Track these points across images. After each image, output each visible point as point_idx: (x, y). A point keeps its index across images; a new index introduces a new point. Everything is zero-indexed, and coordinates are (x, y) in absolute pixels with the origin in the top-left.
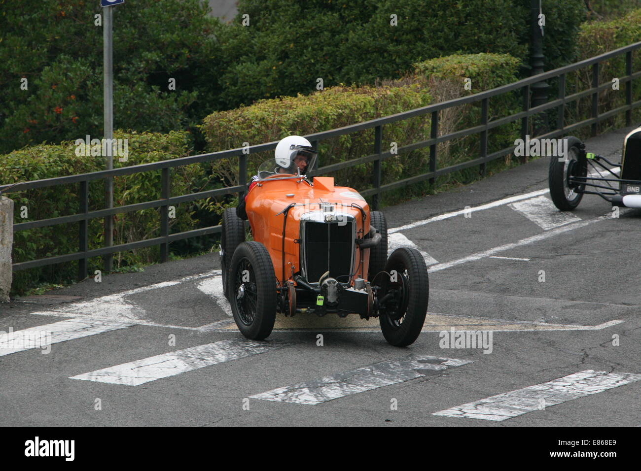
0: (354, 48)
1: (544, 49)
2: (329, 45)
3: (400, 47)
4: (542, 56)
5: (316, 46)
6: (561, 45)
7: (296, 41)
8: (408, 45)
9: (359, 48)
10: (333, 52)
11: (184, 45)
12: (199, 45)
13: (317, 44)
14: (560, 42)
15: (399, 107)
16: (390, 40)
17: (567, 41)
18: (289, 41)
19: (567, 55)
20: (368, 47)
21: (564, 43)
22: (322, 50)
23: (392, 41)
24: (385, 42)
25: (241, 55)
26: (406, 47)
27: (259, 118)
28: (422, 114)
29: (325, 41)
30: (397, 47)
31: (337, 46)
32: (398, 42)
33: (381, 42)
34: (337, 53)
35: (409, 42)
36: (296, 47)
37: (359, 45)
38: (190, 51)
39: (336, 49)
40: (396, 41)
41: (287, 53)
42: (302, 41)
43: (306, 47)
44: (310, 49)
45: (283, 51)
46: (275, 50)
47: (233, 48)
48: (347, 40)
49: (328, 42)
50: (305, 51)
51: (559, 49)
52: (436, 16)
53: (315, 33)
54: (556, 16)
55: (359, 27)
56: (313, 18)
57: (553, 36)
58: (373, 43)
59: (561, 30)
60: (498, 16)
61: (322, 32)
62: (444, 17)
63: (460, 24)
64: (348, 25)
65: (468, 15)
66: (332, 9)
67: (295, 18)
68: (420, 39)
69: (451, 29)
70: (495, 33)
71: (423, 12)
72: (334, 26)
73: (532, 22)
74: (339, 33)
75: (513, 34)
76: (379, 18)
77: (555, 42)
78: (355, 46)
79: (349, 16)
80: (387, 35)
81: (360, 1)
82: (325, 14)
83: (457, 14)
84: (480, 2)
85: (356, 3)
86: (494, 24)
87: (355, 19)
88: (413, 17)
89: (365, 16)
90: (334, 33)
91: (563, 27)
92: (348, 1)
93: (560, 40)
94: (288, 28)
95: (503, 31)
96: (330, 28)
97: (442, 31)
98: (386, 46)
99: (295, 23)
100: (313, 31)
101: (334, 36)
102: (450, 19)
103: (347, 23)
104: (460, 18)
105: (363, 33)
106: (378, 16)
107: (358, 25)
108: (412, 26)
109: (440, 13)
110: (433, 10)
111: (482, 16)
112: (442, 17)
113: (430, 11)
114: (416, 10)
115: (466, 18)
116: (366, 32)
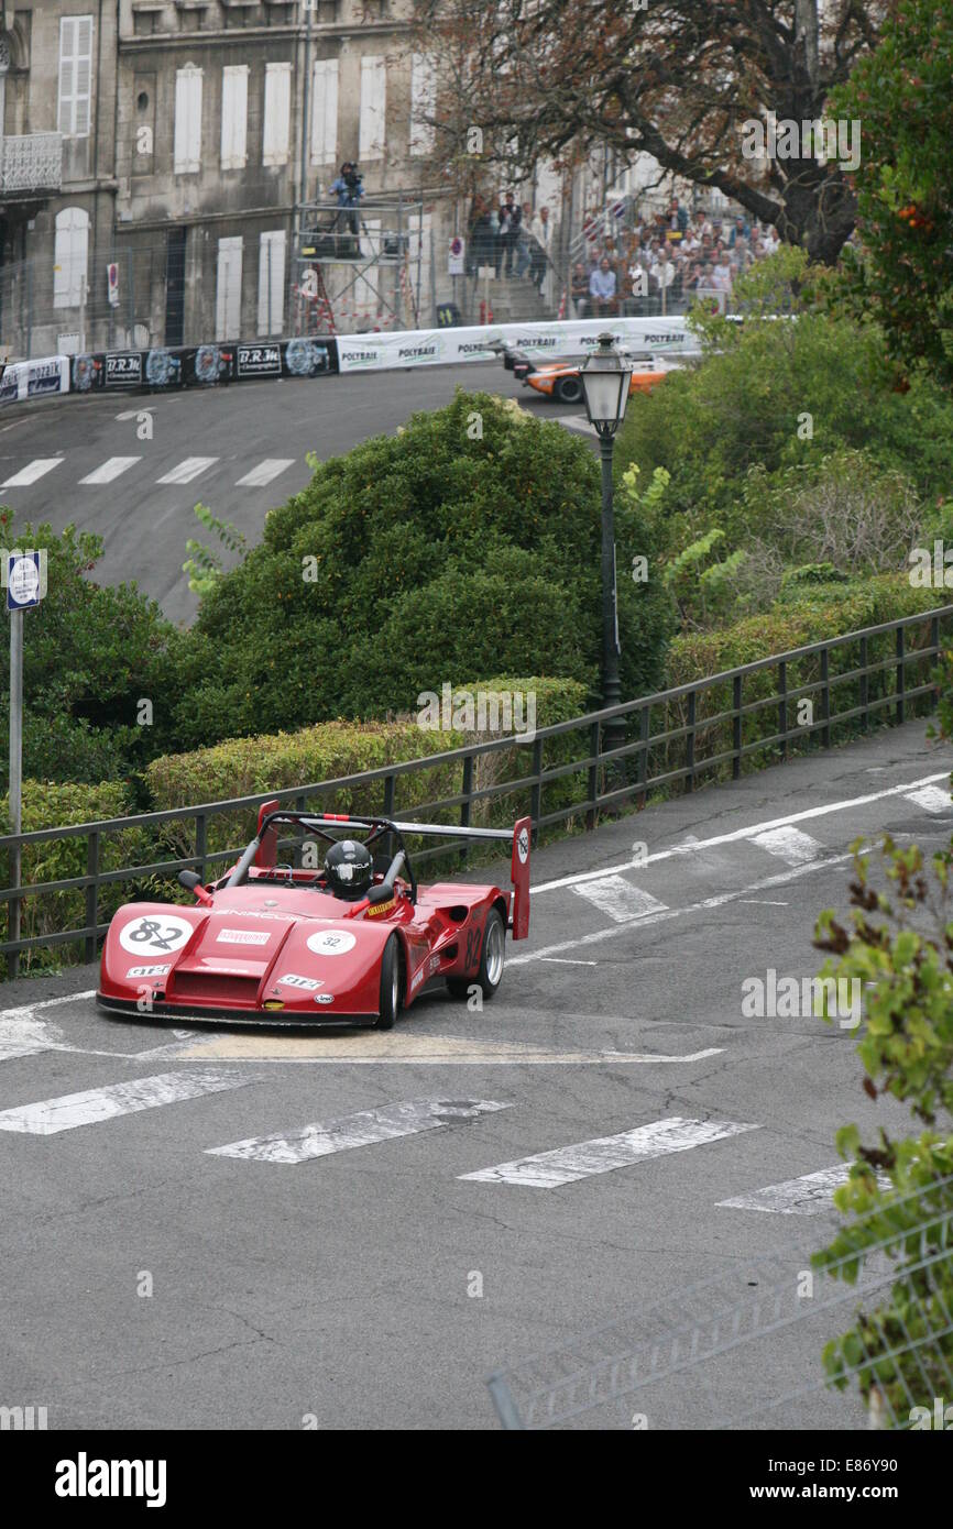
1: (620, 672)
2: (324, 663)
3: (422, 667)
4: (618, 681)
5: (306, 666)
6: (644, 666)
7: (278, 658)
8: (432, 665)
9: (365, 668)
10: (330, 673)
11: (123, 662)
12: (145, 663)
13: (307, 662)
14: (643, 663)
15: (419, 751)
17: (652, 661)
18: (269, 658)
19: (652, 681)
20: (378, 667)
21: (648, 664)
22: (314, 670)
23: (411, 659)
24: (401, 661)
25: (202, 677)
26: (430, 668)
28: (450, 760)
29: (318, 658)
31: (334, 665)
32: (420, 660)
33: (397, 660)
35: (434, 661)
36: (278, 665)
37: (365, 664)
38: (132, 671)
39: (333, 669)
41: (265, 675)
42: (287, 658)
43: (292, 666)
44: (297, 669)
45: (260, 672)
46: (250, 669)
47: (192, 667)
48: (349, 657)
49: (322, 660)
50: (290, 672)
51: (641, 672)
52: (471, 624)
53: (305, 647)
54: (637, 627)
55: (366, 640)
56: (302, 626)
57: (633, 655)
58: (384, 662)
59: (644, 645)
60: (559, 626)
61: (314, 646)
62: (483, 626)
63: (505, 636)
64: (351, 637)
65: (517, 623)
66: (328, 613)
67: (279, 626)
68: (450, 657)
69: (492, 644)
70: (553, 649)
71: (454, 620)
72: (330, 638)
73: (604, 633)
74: (338, 647)
75: (579, 651)
76: (393, 627)
77: (637, 662)
78: (360, 665)
79: (352, 624)
80: (404, 650)
81: (367, 604)
82: (319, 621)
83: (501, 621)
84: (532, 607)
85: (362, 605)
86: (552, 637)
87: (360, 629)
88: (440, 625)
89: (374, 624)
90: (330, 647)
91: (647, 641)
92: (351, 604)
93: (642, 660)
94: (267, 640)
95: (565, 647)
96: (325, 640)
97: (480, 645)
98: (402, 665)
99: (277, 632)
100: (301, 645)
101: (330, 651)
102: (491, 630)
103: (349, 634)
104: (505, 628)
105: (371, 648)
106: (392, 624)
107: (363, 636)
108: (438, 638)
109: (478, 621)
110: (468, 617)
111: (535, 625)
112: (480, 627)
113: (464, 618)
114: (444, 616)
115: (513, 628)
116: (375, 646)
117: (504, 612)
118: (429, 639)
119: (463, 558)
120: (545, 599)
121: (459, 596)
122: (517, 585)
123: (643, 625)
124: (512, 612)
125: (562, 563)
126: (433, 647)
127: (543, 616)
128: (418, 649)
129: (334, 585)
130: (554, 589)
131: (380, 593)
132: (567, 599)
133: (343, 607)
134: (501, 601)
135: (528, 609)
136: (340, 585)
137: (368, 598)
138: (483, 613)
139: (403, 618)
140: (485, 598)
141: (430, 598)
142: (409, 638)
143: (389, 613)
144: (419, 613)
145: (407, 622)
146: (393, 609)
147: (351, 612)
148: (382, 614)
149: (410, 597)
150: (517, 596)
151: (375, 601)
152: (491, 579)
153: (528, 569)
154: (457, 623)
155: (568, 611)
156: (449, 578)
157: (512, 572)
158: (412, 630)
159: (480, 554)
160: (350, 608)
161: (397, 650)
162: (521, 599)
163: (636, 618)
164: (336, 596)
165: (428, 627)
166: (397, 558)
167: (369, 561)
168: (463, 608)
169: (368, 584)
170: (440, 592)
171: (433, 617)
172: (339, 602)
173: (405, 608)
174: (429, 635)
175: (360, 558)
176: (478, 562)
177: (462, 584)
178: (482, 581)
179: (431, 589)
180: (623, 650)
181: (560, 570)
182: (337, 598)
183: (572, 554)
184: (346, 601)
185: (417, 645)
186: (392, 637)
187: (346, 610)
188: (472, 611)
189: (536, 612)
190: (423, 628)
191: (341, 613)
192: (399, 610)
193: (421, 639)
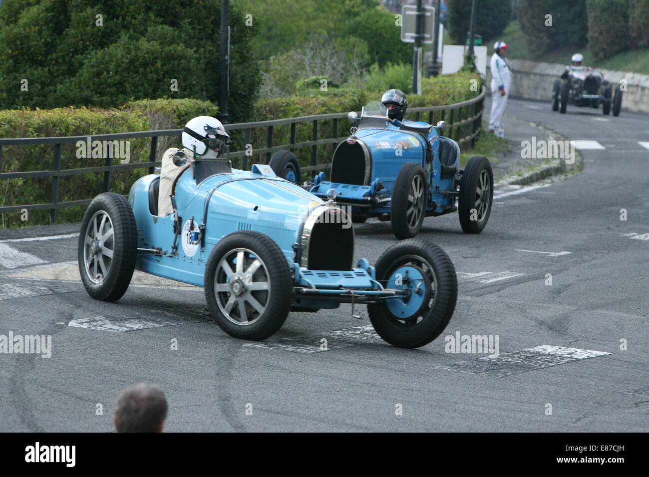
0: (62, 98)
1: (228, 110)
2: (38, 95)
3: (104, 98)
4: (227, 115)
6: (243, 107)
7: (8, 92)
8: (111, 97)
9: (66, 99)
10: (42, 101)
14: (242, 105)
16: (94, 92)
17: (248, 105)
19: (246, 118)
20: (75, 98)
21: (245, 106)
22: (32, 100)
23: (96, 93)
24: (90, 94)
26: (109, 99)
29: (35, 91)
30: (101, 99)
31: (45, 96)
32: (102, 94)
33: (87, 93)
35: (112, 94)
36: (9, 96)
37: (66, 95)
39: (44, 99)
40: (100, 93)
42: (14, 90)
43: (18, 96)
48: (55, 91)
49: (37, 93)
50: (17, 100)
51: (241, 110)
52: (137, 72)
54: (240, 81)
55: (67, 80)
56: (25, 71)
57: (235, 99)
58: (79, 94)
59: (243, 93)
60: (192, 76)
62: (145, 75)
63: (158, 80)
64: (56, 79)
65: (166, 73)
66: (42, 64)
67: (9, 72)
68: (122, 92)
69: (150, 85)
70: (189, 90)
71: (126, 69)
72: (43, 79)
74: (48, 85)
75: (205, 93)
76: (85, 73)
77: (238, 104)
78: (63, 96)
79: (57, 71)
80: (92, 87)
81: (67, 59)
82: (35, 68)
83: (156, 71)
84: (176, 63)
85: (64, 59)
86: (188, 82)
87: (63, 74)
88: (116, 72)
89: (72, 71)
90: (43, 85)
91: (245, 92)
92: (57, 58)
93: (242, 103)
95: (196, 89)
97: (142, 85)
98: (91, 96)
99: (7, 75)
101: (43, 88)
102: (150, 76)
103: (55, 77)
104: (158, 75)
105: (71, 85)
106: (85, 71)
107: (65, 78)
108: (115, 80)
109: (141, 70)
110: (135, 67)
111: (178, 74)
112: (142, 73)
113: (132, 68)
114: (119, 66)
115: (164, 75)
116: (73, 84)
117: (159, 65)
118: (110, 80)
119: (131, 31)
120: (185, 58)
121: (129, 54)
122: (167, 48)
123: (243, 81)
124: (163, 65)
125: (193, 38)
126: (114, 85)
127: (183, 69)
128: (101, 87)
129: (46, 46)
130: (190, 52)
131: (76, 52)
132: (198, 60)
133: (52, 60)
134: (156, 58)
135: (174, 64)
136: (50, 47)
137: (68, 55)
138: (145, 65)
139: (92, 66)
140: (146, 55)
141: (110, 55)
142: (96, 80)
143: (81, 64)
144: (103, 64)
145: (95, 70)
146: (86, 61)
147: (57, 63)
148: (77, 65)
149: (95, 56)
150: (167, 56)
151: (73, 56)
152: (151, 43)
153: (173, 38)
154: (127, 69)
155: (199, 67)
156: (123, 42)
157: (164, 41)
158: (98, 74)
159: (142, 29)
160: (56, 61)
161: (88, 87)
162: (169, 57)
163: (239, 76)
164: (48, 53)
165: (108, 73)
167: (70, 31)
168: (132, 62)
169: (69, 45)
170: (117, 50)
171: (112, 66)
172: (49, 57)
173: (94, 61)
174: (109, 77)
175: (63, 30)
176: (141, 34)
177: (132, 47)
178: (145, 45)
179: (111, 49)
180: (231, 96)
181: (193, 42)
182: (48, 55)
183: (199, 33)
184: (54, 56)
185: (101, 84)
186: (84, 79)
187: (53, 62)
188: (138, 63)
189: (179, 65)
190: (105, 73)
191: (50, 64)
192: (89, 62)
193: (104, 81)
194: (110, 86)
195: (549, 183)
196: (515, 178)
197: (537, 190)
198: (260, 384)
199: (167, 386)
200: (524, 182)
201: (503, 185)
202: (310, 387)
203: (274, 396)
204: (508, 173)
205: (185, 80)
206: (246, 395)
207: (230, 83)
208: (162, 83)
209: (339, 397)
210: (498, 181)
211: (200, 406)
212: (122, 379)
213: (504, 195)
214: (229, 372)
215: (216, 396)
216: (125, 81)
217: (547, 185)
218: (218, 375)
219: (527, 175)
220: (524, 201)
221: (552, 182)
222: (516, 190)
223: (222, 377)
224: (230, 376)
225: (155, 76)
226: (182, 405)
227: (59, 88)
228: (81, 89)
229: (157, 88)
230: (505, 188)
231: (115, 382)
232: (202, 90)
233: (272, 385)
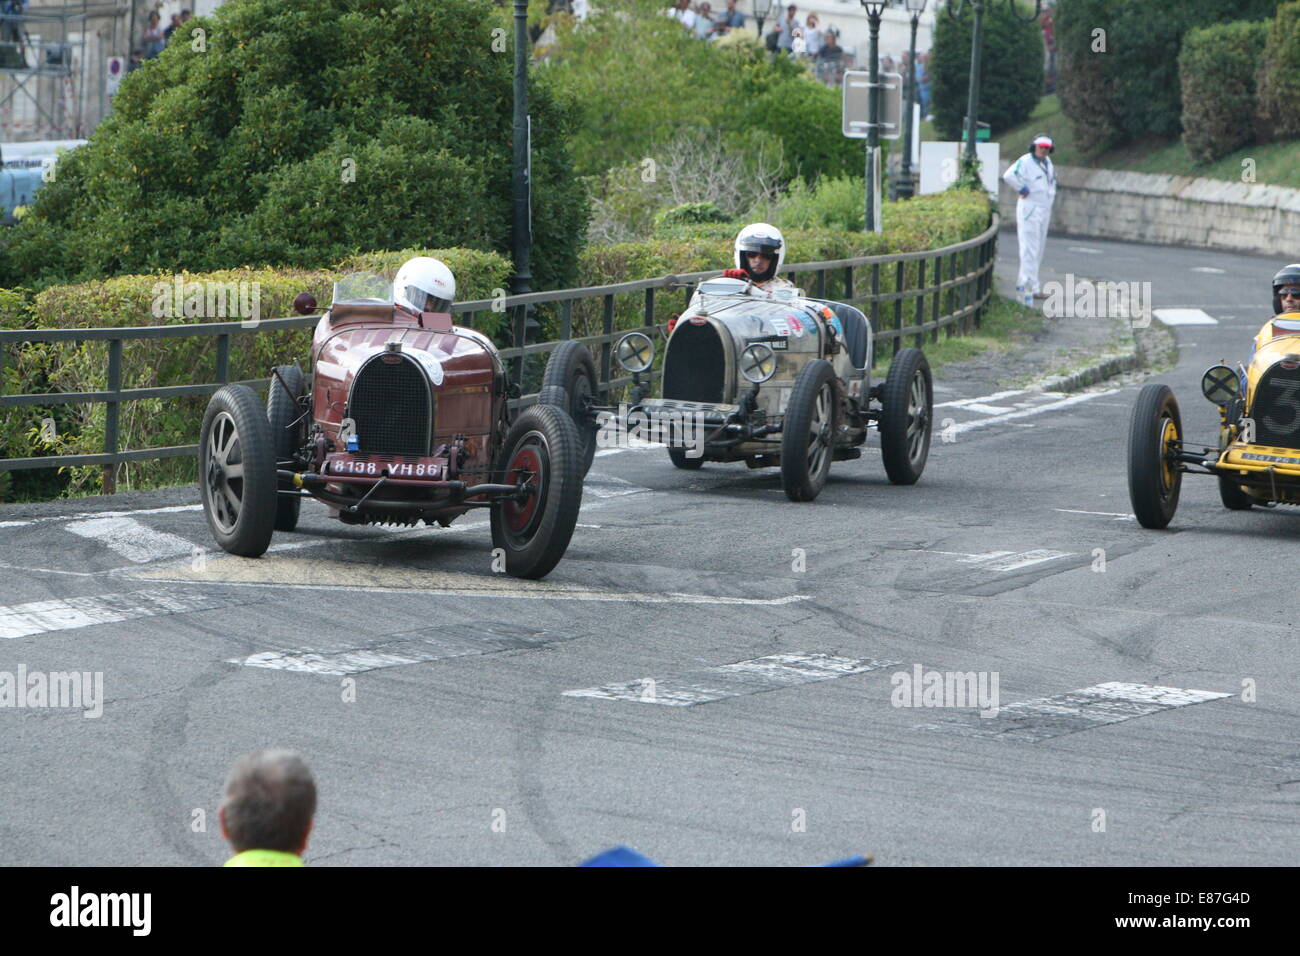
0: (231, 252)
1: (531, 267)
2: (188, 248)
3: (306, 250)
4: (527, 275)
6: (557, 262)
7: (134, 241)
8: (319, 248)
9: (238, 252)
10: (194, 259)
13: (167, 247)
14: (556, 257)
16: (288, 240)
17: (566, 257)
18: (122, 241)
20: (254, 251)
21: (561, 260)
22: (176, 256)
23: (292, 242)
24: (281, 243)
26: (316, 251)
27: (130, 295)
29: (181, 241)
30: (300, 251)
31: (200, 249)
32: (303, 244)
33: (275, 242)
34: (201, 261)
35: (321, 244)
36: (134, 250)
37: (238, 247)
39: (198, 254)
40: (298, 241)
41: (117, 262)
42: (144, 241)
43: (151, 251)
46: (98, 257)
47: (29, 254)
48: (218, 240)
49: (186, 244)
50: (148, 256)
51: (554, 267)
52: (364, 202)
53: (167, 229)
54: (551, 215)
55: (239, 220)
56: (162, 205)
57: (543, 247)
58: (261, 244)
59: (558, 236)
60: (465, 207)
61: (176, 227)
62: (378, 204)
63: (403, 216)
64: (219, 218)
65: (417, 202)
66: (193, 192)
67: (133, 206)
68: (338, 240)
69: (389, 225)
70: (458, 233)
71: (344, 196)
72: (196, 218)
73: (514, 218)
74: (204, 229)
75: (487, 237)
76: (271, 206)
77: (549, 256)
78: (231, 248)
79: (220, 203)
80: (285, 231)
81: (239, 180)
82: (180, 200)
83: (399, 200)
84: (435, 183)
85: (232, 182)
87: (230, 209)
88: (327, 203)
89: (247, 204)
90: (197, 229)
91: (561, 233)
92: (220, 179)
93: (555, 253)
94: (121, 219)
95: (472, 230)
96: (190, 221)
97: (374, 225)
98: (282, 248)
99: (133, 212)
100: (161, 227)
101: (195, 234)
102: (388, 208)
103: (217, 214)
104: (403, 207)
105: (245, 229)
106: (271, 201)
107: (235, 216)
108: (325, 217)
109: (372, 198)
110: (360, 193)
111: (439, 204)
112: (374, 205)
113: (355, 194)
114: (332, 192)
115: (413, 207)
116: (250, 226)
117: (404, 188)
118: (315, 218)
119: (352, 127)
120: (449, 174)
122: (418, 158)
123: (557, 214)
124: (412, 188)
125: (465, 138)
126: (324, 226)
127: (447, 194)
128: (301, 230)
129: (199, 159)
130: (459, 163)
131: (254, 167)
132: (474, 178)
133: (210, 184)
134: (398, 176)
135: (430, 186)
136: (207, 159)
137: (239, 174)
138: (378, 189)
139: (284, 193)
140: (381, 172)
141: (315, 171)
142: (291, 217)
143: (264, 190)
144: (302, 188)
145: (288, 199)
146: (272, 184)
147: (220, 188)
148: (255, 190)
149: (286, 176)
150: (417, 172)
151: (248, 176)
152: (388, 149)
153: (429, 140)
154: (347, 197)
155: (475, 190)
157: (411, 144)
158: (295, 207)
159: (372, 124)
160: (219, 185)
161: (277, 231)
162: (423, 174)
163: (549, 205)
164: (203, 171)
165: (313, 204)
166: (275, 126)
167: (244, 131)
169: (240, 156)
170: (327, 163)
171: (319, 193)
172: (206, 178)
173: (286, 183)
174: (314, 213)
175: (229, 129)
176: (369, 133)
178: (377, 152)
179: (317, 161)
180: (535, 242)
181: (464, 145)
182: (203, 174)
183: (475, 128)
184: (214, 176)
185: (300, 226)
186: (270, 216)
187: (213, 187)
188: (366, 186)
189: (439, 189)
190: (307, 205)
191: (208, 190)
192: (278, 186)
193: (305, 219)
194: (315, 228)
195: (1115, 387)
196: (1055, 379)
197: (1095, 400)
198: (593, 764)
199: (427, 771)
200: (1071, 387)
201: (1033, 393)
202: (685, 767)
203: (620, 785)
204: (1042, 371)
205: (451, 215)
206: (570, 785)
207: (533, 218)
208: (409, 221)
209: (739, 784)
210: (1024, 385)
211: (486, 805)
212: (344, 760)
213: (1035, 411)
214: (539, 744)
215: (516, 788)
216: (342, 219)
217: (1113, 391)
218: (518, 749)
219: (1076, 373)
220: (1071, 420)
221: (1122, 385)
222: (1057, 400)
223: (526, 753)
224: (539, 749)
225: (397, 209)
226: (454, 805)
227: (224, 234)
228: (265, 235)
229: (401, 231)
230: (1036, 399)
231: (331, 766)
232: (483, 233)
233: (616, 765)
